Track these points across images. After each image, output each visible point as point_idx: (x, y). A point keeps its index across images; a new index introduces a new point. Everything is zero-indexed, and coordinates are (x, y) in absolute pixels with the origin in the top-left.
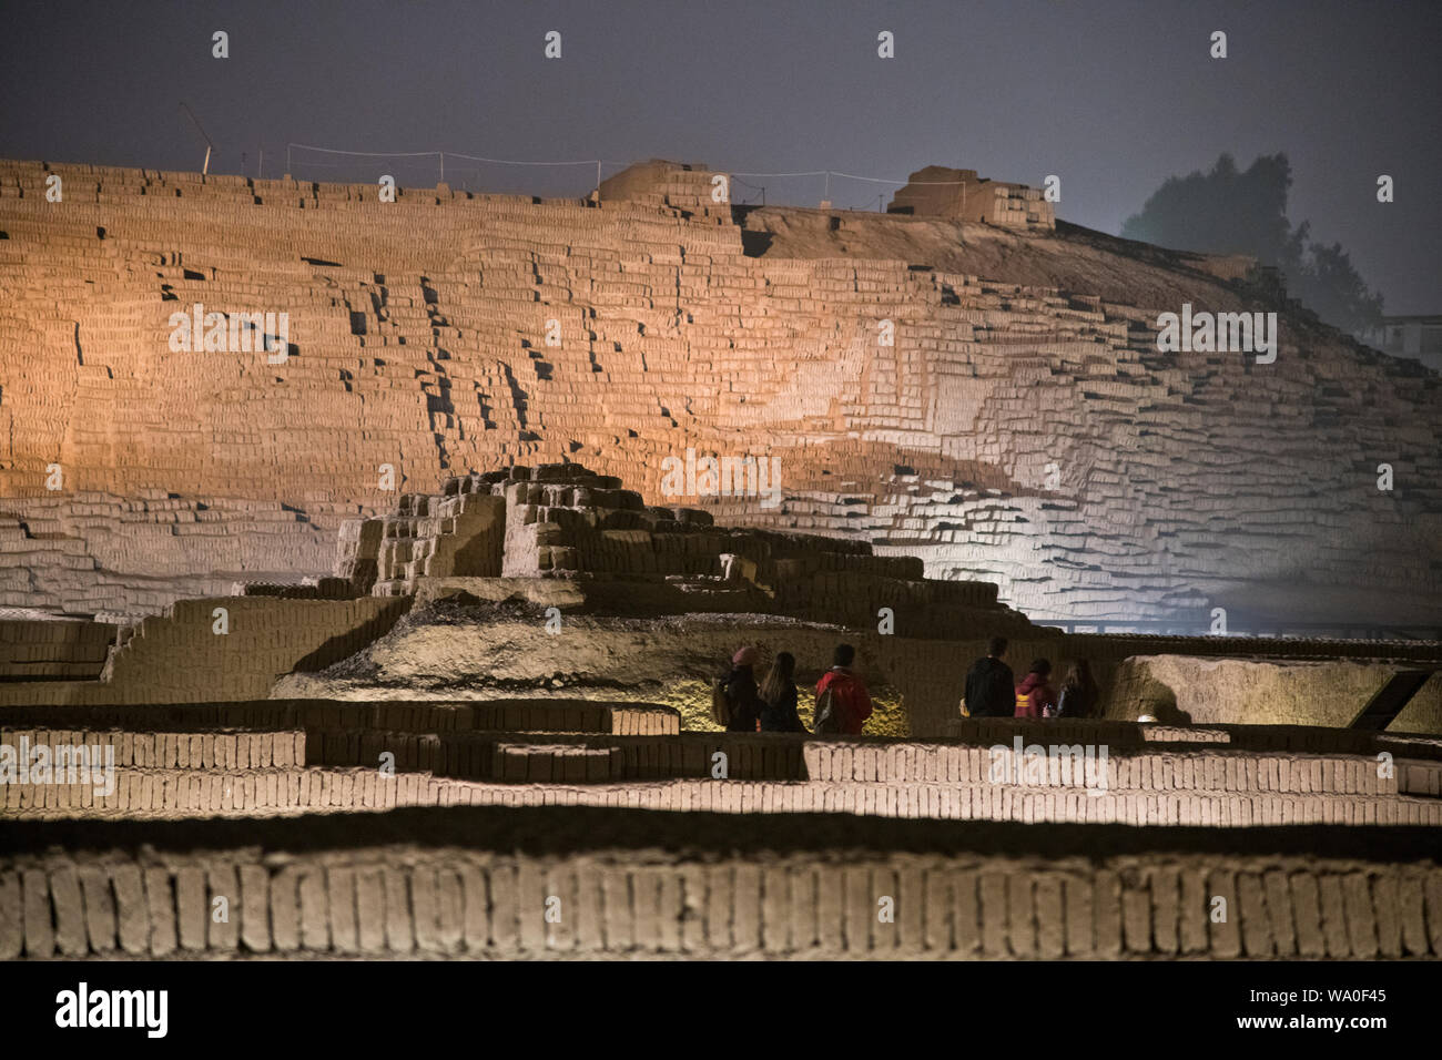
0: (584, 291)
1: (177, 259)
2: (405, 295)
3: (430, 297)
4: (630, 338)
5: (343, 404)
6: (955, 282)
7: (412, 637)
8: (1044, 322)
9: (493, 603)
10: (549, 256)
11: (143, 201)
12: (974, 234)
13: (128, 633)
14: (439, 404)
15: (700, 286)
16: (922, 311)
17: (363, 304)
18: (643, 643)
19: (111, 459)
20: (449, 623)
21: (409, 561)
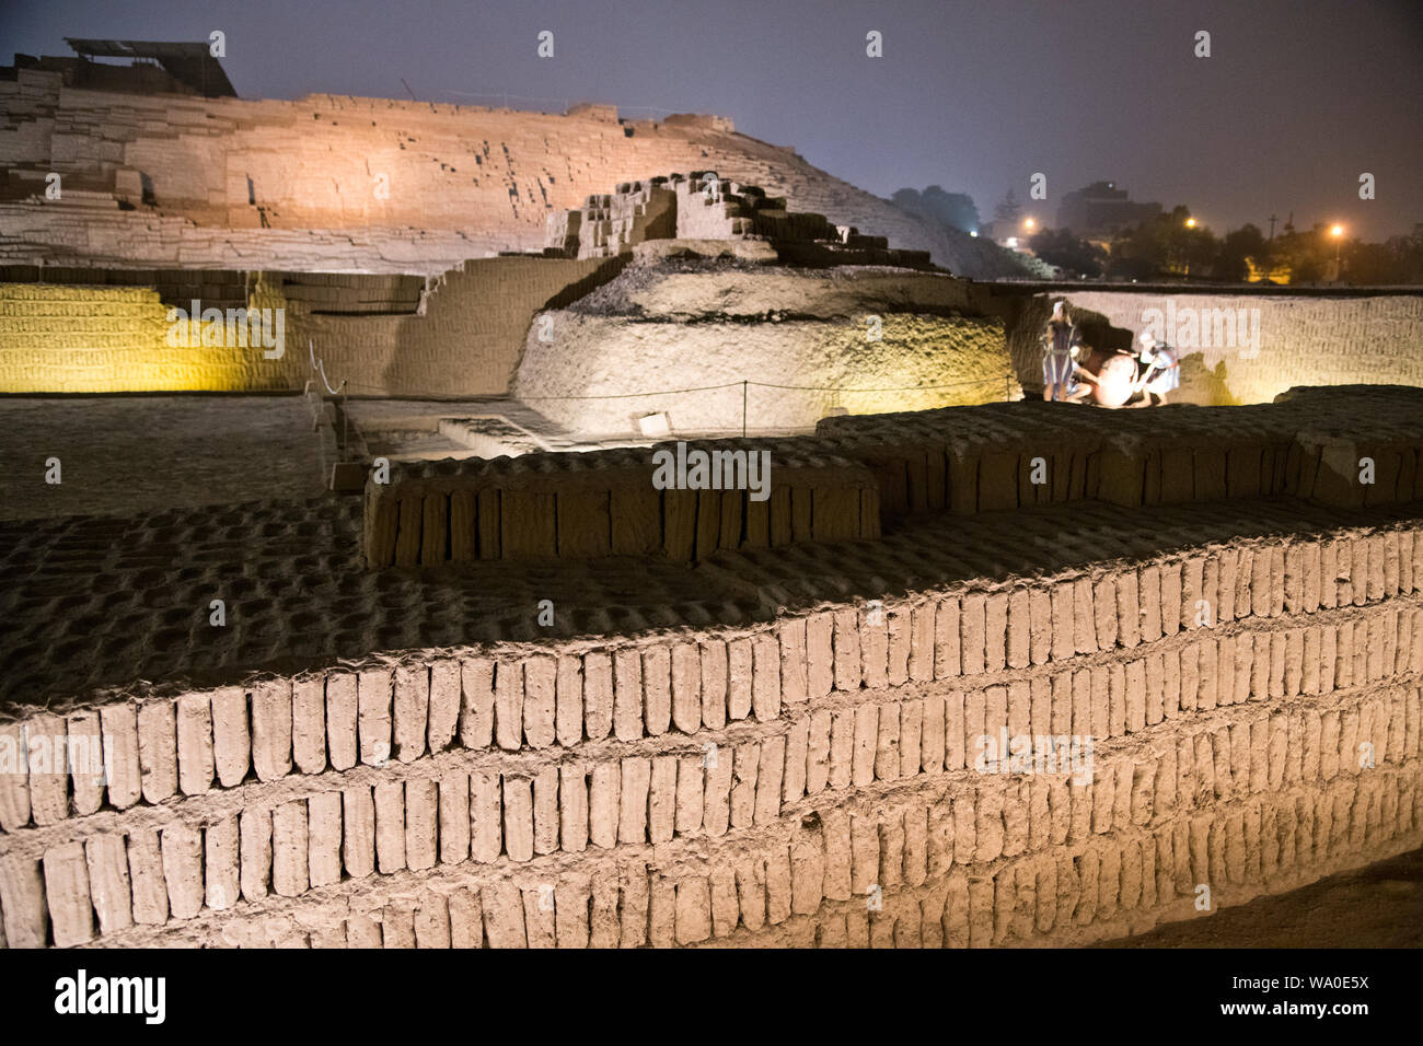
0: (565, 150)
1: (405, 134)
2: (496, 150)
3: (506, 150)
4: (584, 168)
5: (475, 191)
6: (706, 149)
7: (665, 283)
8: (739, 164)
9: (710, 258)
10: (552, 135)
11: (390, 111)
12: (707, 132)
13: (434, 282)
14: (513, 192)
15: (609, 149)
16: (695, 159)
17: (480, 153)
18: (828, 287)
19: (383, 215)
20: (692, 272)
21: (610, 233)
